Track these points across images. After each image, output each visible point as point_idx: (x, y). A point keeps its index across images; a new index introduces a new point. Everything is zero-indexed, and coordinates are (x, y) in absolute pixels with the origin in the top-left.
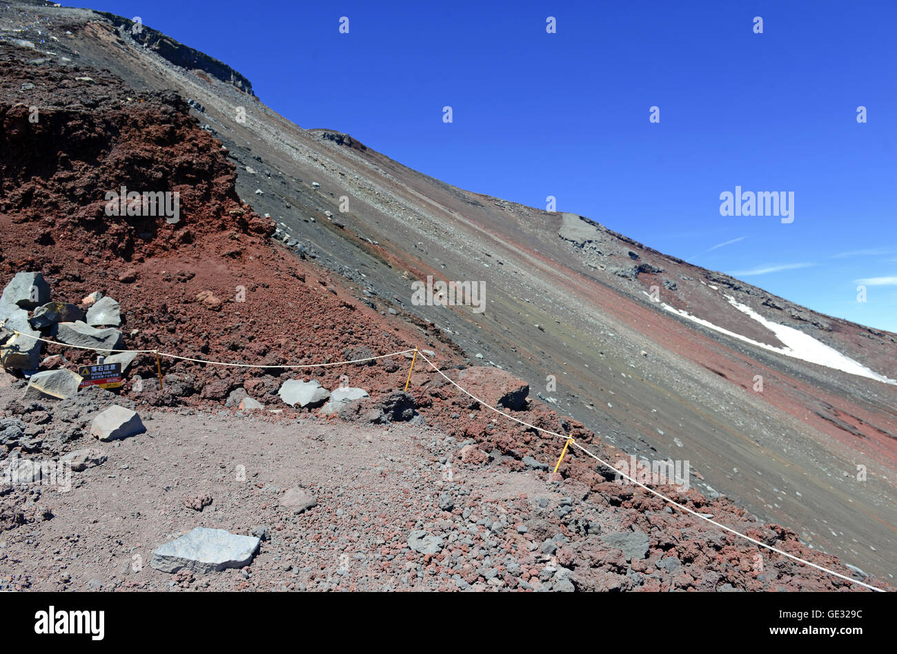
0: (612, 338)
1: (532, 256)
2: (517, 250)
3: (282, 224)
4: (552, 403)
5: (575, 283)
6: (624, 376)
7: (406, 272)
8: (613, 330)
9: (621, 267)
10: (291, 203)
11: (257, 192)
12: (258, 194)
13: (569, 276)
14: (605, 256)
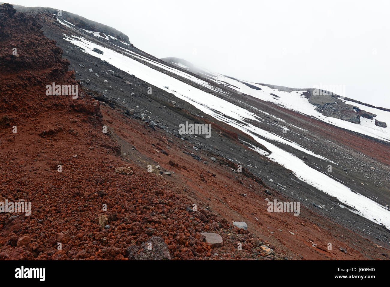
0: (350, 160)
1: (294, 116)
2: (285, 113)
3: (146, 111)
4: (322, 209)
5: (323, 129)
6: (363, 184)
7: (221, 132)
8: (351, 155)
9: (349, 117)
10: (152, 99)
11: (132, 94)
12: (133, 95)
13: (318, 125)
14: (338, 111)
